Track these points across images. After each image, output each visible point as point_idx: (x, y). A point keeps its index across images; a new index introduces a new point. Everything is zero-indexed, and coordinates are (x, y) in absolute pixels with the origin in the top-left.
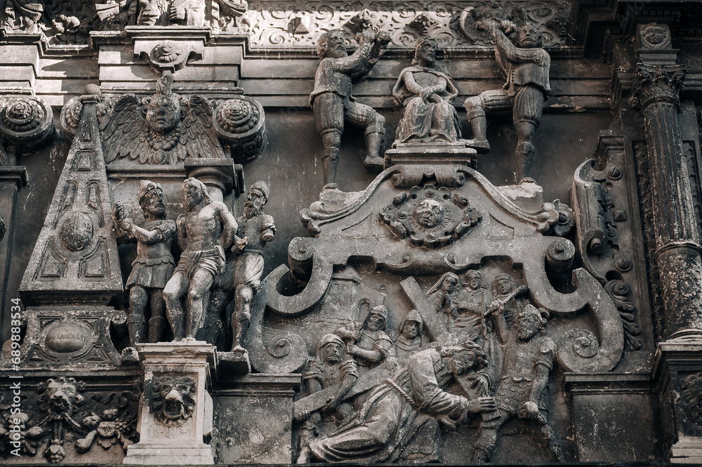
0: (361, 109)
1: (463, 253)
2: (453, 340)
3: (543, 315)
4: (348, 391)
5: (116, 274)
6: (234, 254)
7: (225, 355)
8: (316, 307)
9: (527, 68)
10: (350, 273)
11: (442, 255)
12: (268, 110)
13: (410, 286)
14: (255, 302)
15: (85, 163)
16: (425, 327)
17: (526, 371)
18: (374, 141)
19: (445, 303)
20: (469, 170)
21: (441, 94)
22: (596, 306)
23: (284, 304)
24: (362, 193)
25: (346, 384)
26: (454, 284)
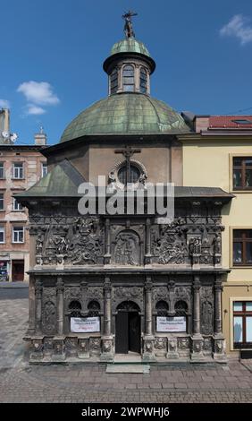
5: (54, 246)
6: (65, 245)
7: (65, 255)
8: (74, 249)
10: (77, 245)
11: (85, 243)
13: (82, 246)
14: (67, 249)
15: (50, 233)
16: (84, 251)
19: (86, 248)
22: (100, 249)
23: (71, 249)
25: (76, 257)
26: (87, 246)
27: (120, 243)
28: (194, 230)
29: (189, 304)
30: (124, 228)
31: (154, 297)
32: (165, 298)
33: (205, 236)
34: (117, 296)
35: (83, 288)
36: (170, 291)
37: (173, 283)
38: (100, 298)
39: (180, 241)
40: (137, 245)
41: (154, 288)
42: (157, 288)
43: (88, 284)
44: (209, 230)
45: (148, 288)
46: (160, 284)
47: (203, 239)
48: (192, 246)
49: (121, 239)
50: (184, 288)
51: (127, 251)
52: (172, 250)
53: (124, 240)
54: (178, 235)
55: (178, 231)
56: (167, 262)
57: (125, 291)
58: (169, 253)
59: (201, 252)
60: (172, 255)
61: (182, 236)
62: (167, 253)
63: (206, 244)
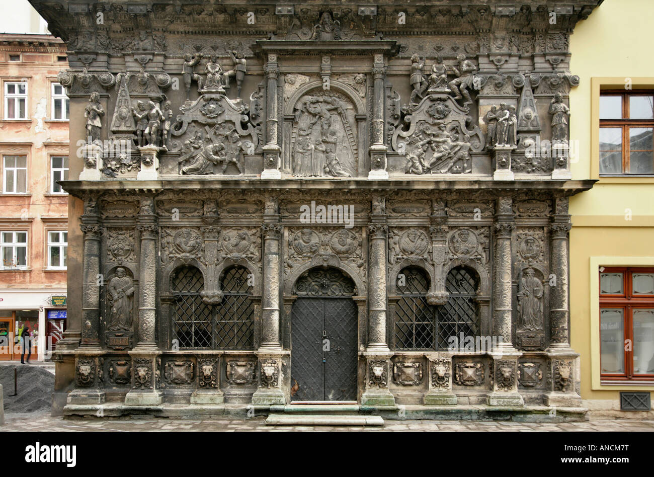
0: (196, 76)
1: (220, 120)
3: (239, 136)
5: (133, 126)
6: (162, 122)
7: (161, 148)
8: (185, 133)
10: (193, 124)
11: (214, 121)
12: (170, 74)
13: (207, 128)
14: (168, 134)
15: (124, 94)
17: (234, 151)
18: (200, 84)
19: (215, 133)
21: (217, 72)
22: (252, 134)
23: (176, 133)
24: (196, 102)
25: (191, 154)
26: (218, 128)
29: (484, 275)
30: (314, 83)
31: (393, 257)
32: (420, 257)
33: (526, 104)
34: (296, 253)
35: (207, 231)
36: (436, 241)
37: (442, 218)
38: (251, 258)
39: (462, 117)
40: (349, 129)
41: (394, 233)
42: (400, 233)
43: (222, 220)
44: (538, 89)
45: (379, 229)
46: (408, 223)
47: (522, 111)
48: (492, 125)
49: (308, 111)
50: (471, 234)
51: (322, 141)
52: (441, 140)
53: (314, 115)
54: (456, 100)
55: (457, 90)
56: (428, 168)
57: (317, 240)
58: (433, 145)
59: (516, 143)
60: (441, 152)
61: (467, 103)
62: (427, 145)
63: (529, 124)
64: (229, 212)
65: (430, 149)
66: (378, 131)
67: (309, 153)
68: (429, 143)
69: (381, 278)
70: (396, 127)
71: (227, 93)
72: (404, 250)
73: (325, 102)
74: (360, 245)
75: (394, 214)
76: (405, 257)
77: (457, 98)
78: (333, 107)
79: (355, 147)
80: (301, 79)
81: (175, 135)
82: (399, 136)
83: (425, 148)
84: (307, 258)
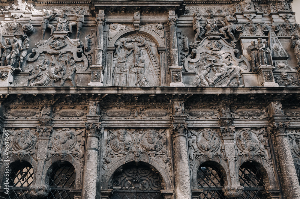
0: (50, 26)
1: (63, 51)
2: (58, 66)
3: (75, 62)
4: (38, 75)
7: (16, 68)
8: (36, 60)
9: (79, 18)
10: (43, 54)
11: (59, 51)
12: (33, 26)
13: (53, 57)
14: (24, 59)
16: (54, 64)
17: (70, 71)
18: (52, 31)
19: (58, 60)
20: (66, 36)
21: (64, 23)
22: (84, 60)
23: (30, 60)
24: (47, 41)
25: (38, 74)
26: (60, 56)
27: (122, 53)
28: (253, 30)
29: (270, 170)
30: (130, 29)
31: (192, 153)
32: (215, 154)
33: (274, 41)
34: (113, 151)
35: (42, 130)
36: (226, 139)
37: (229, 119)
38: (76, 154)
39: (231, 50)
40: (153, 58)
41: (192, 133)
42: (197, 133)
43: (54, 122)
44: (279, 33)
45: (180, 127)
46: (203, 125)
47: (272, 45)
48: (254, 53)
49: (125, 47)
50: (253, 134)
51: (135, 66)
52: (219, 64)
53: (129, 50)
54: (225, 39)
55: (225, 33)
56: (213, 84)
57: (130, 139)
58: (214, 68)
59: (273, 65)
60: (221, 72)
61: (234, 41)
62: (210, 68)
63: (279, 54)
64: (61, 116)
65: (212, 71)
66: (174, 56)
67: (125, 73)
68: (211, 66)
69: (186, 171)
70: (186, 57)
71: (70, 35)
72: (202, 148)
73: (136, 41)
74: (166, 143)
75: (191, 117)
76: (202, 153)
77: (226, 38)
78: (142, 45)
79: (158, 70)
80: (120, 27)
81: (29, 61)
82: (189, 62)
83: (208, 69)
84: (122, 155)
